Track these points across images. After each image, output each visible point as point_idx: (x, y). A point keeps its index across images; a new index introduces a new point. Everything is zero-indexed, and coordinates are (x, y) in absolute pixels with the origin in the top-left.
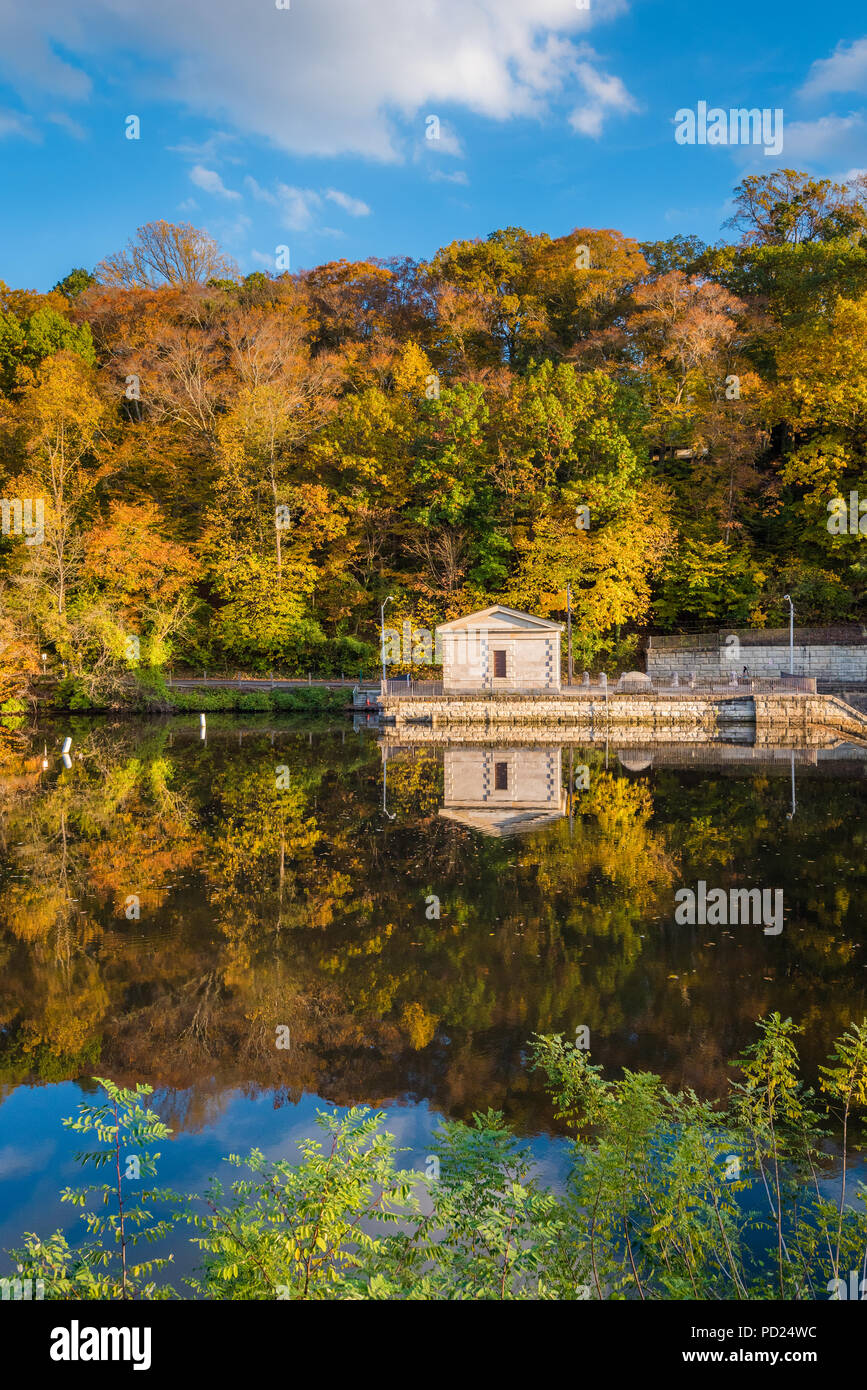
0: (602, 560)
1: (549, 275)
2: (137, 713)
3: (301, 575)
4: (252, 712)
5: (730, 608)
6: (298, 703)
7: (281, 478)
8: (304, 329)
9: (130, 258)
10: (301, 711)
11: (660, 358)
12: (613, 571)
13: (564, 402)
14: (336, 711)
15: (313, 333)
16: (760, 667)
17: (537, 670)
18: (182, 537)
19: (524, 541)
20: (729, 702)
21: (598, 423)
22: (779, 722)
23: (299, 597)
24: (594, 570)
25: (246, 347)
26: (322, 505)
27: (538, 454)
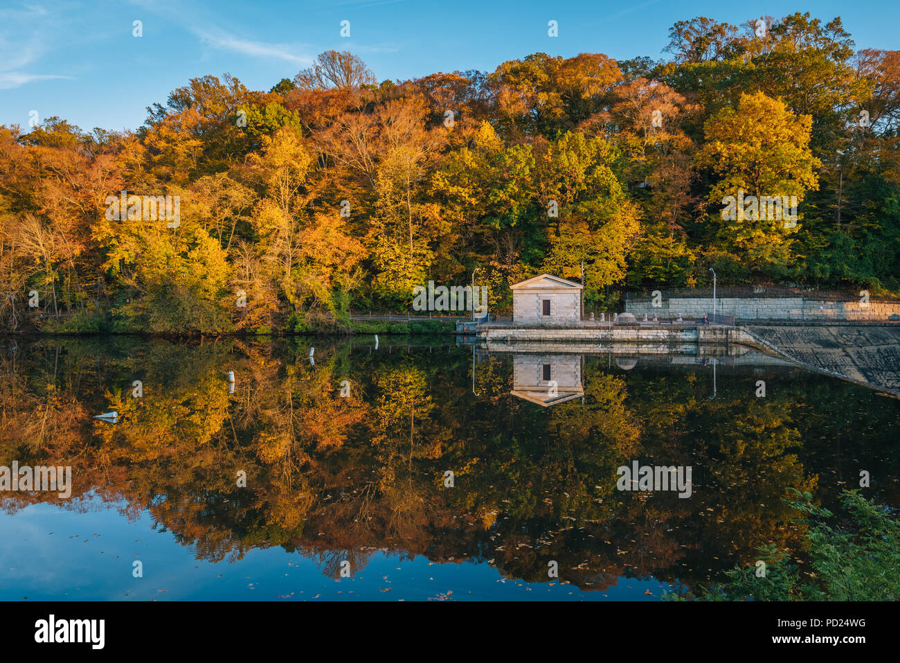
0: (600, 247)
1: (565, 81)
2: (333, 334)
3: (424, 256)
4: (399, 334)
5: (674, 276)
6: (425, 330)
7: (414, 201)
8: (422, 114)
9: (314, 73)
10: (427, 334)
11: (632, 129)
12: (606, 254)
13: (579, 155)
14: (446, 334)
15: (427, 116)
16: (693, 310)
17: (568, 311)
18: (355, 234)
19: (553, 236)
20: (682, 331)
21: (598, 168)
22: (712, 343)
23: (422, 269)
24: (595, 254)
25: (391, 124)
26: (437, 215)
27: (563, 186)
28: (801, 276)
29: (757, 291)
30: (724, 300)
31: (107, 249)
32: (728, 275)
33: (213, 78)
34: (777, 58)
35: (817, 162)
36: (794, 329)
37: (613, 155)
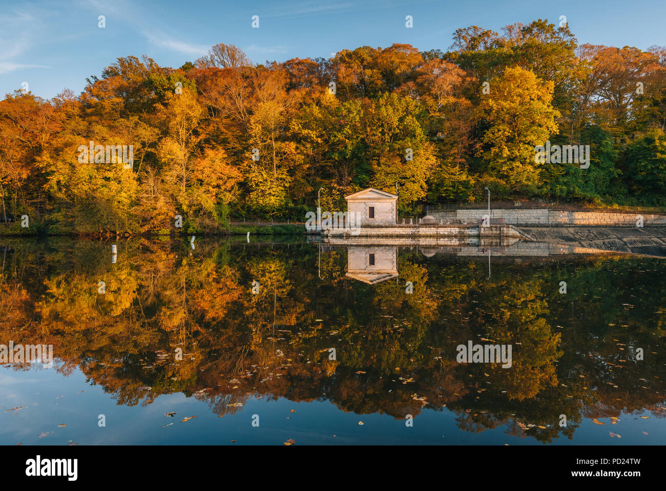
0: (408, 174)
1: (383, 62)
2: (216, 235)
3: (284, 180)
4: (265, 234)
5: (460, 194)
6: (284, 231)
7: (276, 140)
8: (283, 82)
9: (209, 59)
10: (285, 234)
11: (430, 94)
12: (412, 179)
13: (394, 109)
14: (300, 234)
15: (287, 84)
16: (473, 218)
17: (387, 215)
18: (234, 164)
19: (376, 166)
20: (468, 228)
21: (408, 118)
22: (490, 236)
23: (283, 189)
24: (405, 178)
25: (261, 87)
26: (293, 151)
27: (383, 130)
28: (547, 194)
29: (516, 205)
30: (495, 211)
31: (48, 174)
32: (497, 194)
33: (134, 58)
34: (527, 47)
35: (558, 113)
36: (544, 229)
37: (417, 109)
